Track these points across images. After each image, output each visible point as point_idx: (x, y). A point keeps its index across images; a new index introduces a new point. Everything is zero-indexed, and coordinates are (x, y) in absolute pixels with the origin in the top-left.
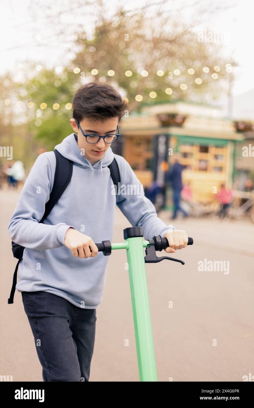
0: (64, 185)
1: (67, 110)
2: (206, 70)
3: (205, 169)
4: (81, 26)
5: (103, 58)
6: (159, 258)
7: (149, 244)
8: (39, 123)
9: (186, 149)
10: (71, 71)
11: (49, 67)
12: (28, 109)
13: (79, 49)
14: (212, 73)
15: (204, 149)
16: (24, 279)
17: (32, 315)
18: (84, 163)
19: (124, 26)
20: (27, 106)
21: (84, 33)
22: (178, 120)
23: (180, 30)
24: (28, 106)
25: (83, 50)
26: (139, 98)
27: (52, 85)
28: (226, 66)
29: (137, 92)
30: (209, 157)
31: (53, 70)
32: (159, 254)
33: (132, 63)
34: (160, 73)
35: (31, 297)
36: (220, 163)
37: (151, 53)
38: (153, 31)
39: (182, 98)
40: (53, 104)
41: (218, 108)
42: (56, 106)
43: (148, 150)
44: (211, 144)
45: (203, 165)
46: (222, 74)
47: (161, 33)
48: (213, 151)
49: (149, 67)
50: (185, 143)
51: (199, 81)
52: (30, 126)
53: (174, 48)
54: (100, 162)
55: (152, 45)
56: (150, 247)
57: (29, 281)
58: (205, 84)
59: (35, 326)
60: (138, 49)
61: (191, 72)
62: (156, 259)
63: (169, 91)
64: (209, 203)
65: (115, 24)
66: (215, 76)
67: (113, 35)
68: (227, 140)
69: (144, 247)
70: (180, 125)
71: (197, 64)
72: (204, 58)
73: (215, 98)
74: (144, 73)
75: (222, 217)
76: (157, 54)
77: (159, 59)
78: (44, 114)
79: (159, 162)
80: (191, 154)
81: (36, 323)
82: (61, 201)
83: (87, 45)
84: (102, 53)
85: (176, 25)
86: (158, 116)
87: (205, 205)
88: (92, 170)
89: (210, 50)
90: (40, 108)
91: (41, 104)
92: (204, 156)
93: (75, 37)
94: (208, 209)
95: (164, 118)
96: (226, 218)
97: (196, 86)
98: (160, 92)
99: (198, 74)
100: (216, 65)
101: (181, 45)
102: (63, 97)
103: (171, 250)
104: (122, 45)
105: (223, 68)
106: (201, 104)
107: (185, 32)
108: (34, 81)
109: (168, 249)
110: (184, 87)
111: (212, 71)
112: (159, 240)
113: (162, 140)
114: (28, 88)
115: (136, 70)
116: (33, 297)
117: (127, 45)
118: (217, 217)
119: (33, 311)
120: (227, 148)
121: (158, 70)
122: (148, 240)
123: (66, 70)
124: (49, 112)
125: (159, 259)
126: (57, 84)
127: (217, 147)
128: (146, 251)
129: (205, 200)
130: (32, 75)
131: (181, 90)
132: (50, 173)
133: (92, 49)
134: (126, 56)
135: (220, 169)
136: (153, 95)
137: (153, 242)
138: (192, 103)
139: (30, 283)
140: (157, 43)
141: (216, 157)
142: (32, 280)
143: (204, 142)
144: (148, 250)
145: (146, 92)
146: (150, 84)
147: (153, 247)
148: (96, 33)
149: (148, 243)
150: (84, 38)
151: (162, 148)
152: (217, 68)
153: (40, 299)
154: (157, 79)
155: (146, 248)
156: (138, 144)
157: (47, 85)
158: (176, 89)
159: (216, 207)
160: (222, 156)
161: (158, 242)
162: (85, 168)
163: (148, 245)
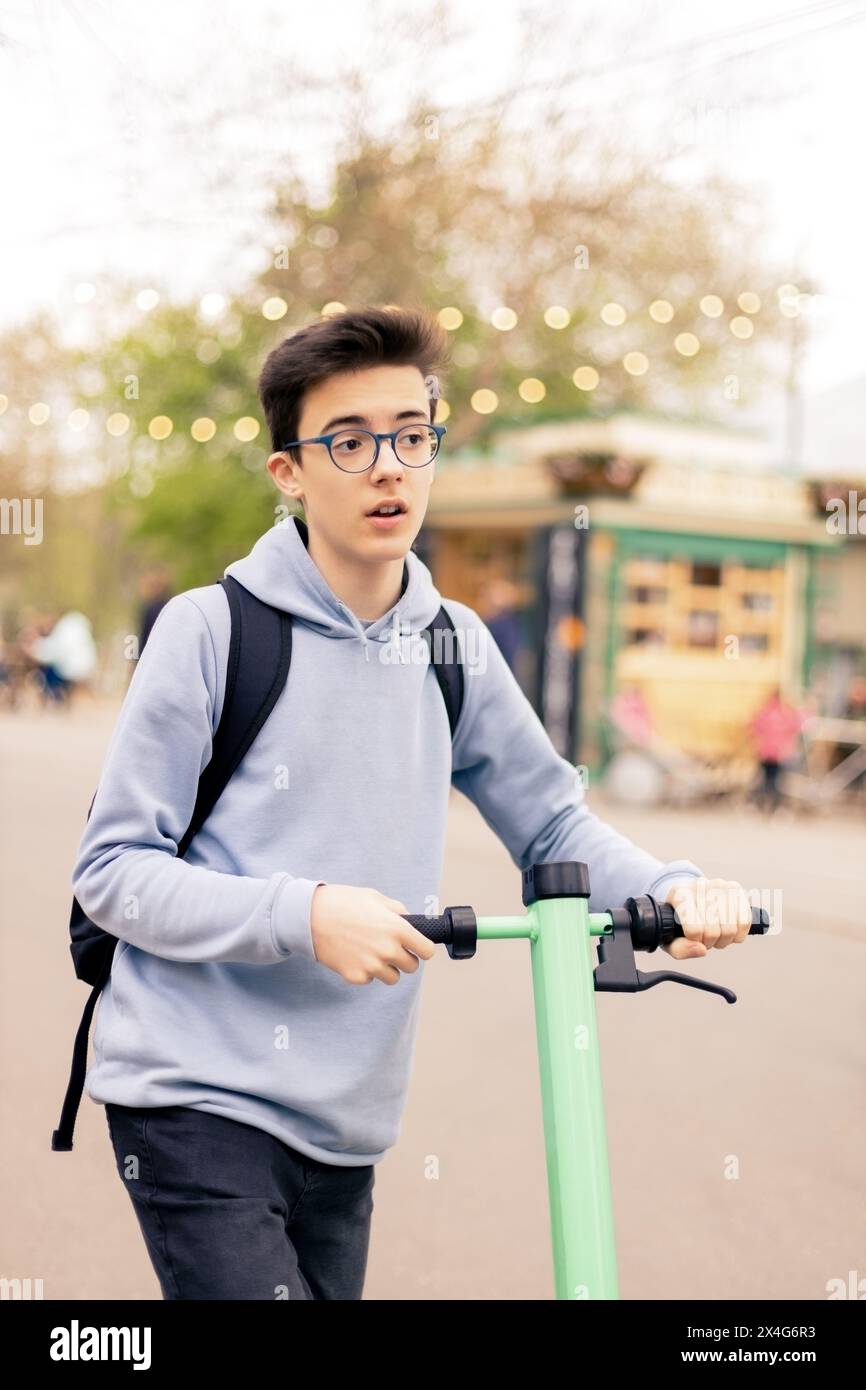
0: (264, 704)
1: (237, 440)
2: (711, 307)
3: (709, 643)
4: (287, 159)
5: (360, 269)
6: (645, 974)
7: (611, 924)
8: (144, 486)
9: (645, 572)
10: (254, 312)
11: (180, 297)
12: (108, 437)
13: (281, 236)
14: (732, 318)
15: (707, 575)
16: (114, 1057)
17: (148, 1195)
18: (337, 619)
19: (432, 160)
20: (104, 428)
21: (298, 182)
22: (618, 475)
23: (621, 173)
24: (109, 428)
25: (297, 239)
26: (485, 402)
27: (187, 358)
28: (780, 291)
29: (477, 381)
30: (723, 599)
31: (194, 308)
32: (647, 962)
33: (460, 285)
34: (557, 317)
35: (140, 1126)
36: (760, 619)
37: (525, 247)
38: (532, 176)
39: (628, 402)
40: (194, 420)
41: (754, 434)
42: (203, 428)
43: (515, 577)
44: (728, 556)
45: (703, 627)
46: (765, 322)
47: (559, 184)
48: (735, 580)
49: (521, 298)
50: (641, 554)
51: (686, 344)
52: (114, 494)
53: (603, 232)
54: (392, 618)
55: (529, 222)
56: (615, 934)
57: (132, 1066)
58: (708, 351)
59: (160, 1239)
60: (482, 235)
61: (662, 312)
62: (633, 980)
63: (585, 379)
64: (726, 759)
65: (403, 154)
66: (741, 327)
67: (397, 190)
68: (783, 546)
69: (593, 934)
70: (623, 492)
71: (681, 286)
72: (701, 264)
73: (741, 403)
74: (501, 318)
75: (767, 806)
76: (543, 252)
77: (552, 272)
78: (161, 454)
79: (552, 619)
80: (662, 593)
81: (163, 1228)
82: (253, 763)
83: (308, 221)
84: (359, 249)
85: (608, 156)
86: (551, 464)
87: (710, 765)
88: (365, 646)
89: (726, 240)
90: (147, 432)
91: (150, 420)
92: (705, 596)
93: (270, 197)
94: (718, 778)
95: (569, 472)
96: (781, 810)
97: (679, 363)
98: (555, 379)
99: (685, 320)
100: (745, 289)
101: (626, 223)
102: (228, 398)
103: (691, 947)
104: (424, 221)
105: (770, 299)
106: (696, 420)
107: (641, 180)
108: (129, 344)
109: (679, 945)
110: (637, 366)
111: (733, 310)
112: (645, 913)
113: (563, 545)
114: (108, 365)
115: (474, 309)
116: (148, 1130)
117: (444, 224)
118: (752, 807)
119: (149, 1180)
120: (782, 569)
121: (548, 307)
122: (608, 911)
123: (236, 307)
124: (179, 451)
125: (643, 981)
126: (207, 354)
127: (751, 566)
128: (600, 949)
129: (711, 746)
130: (120, 324)
131: (628, 377)
132: (211, 660)
133: (324, 238)
134: (437, 257)
135: (761, 642)
136: (532, 392)
137: (626, 917)
138: (663, 417)
139: (135, 1072)
140: (544, 215)
141: (748, 601)
142: (142, 1061)
143: (707, 551)
144: (605, 945)
145: (506, 381)
146: (521, 355)
147: (625, 937)
148: (341, 181)
149: (607, 920)
150: (296, 200)
151: (562, 572)
152: (749, 301)
153: (173, 1136)
154: (545, 337)
155: (602, 940)
156: (483, 558)
157: (174, 356)
158: (610, 370)
159: (745, 773)
160: (768, 598)
161: (644, 920)
162: (338, 637)
163: (607, 928)
